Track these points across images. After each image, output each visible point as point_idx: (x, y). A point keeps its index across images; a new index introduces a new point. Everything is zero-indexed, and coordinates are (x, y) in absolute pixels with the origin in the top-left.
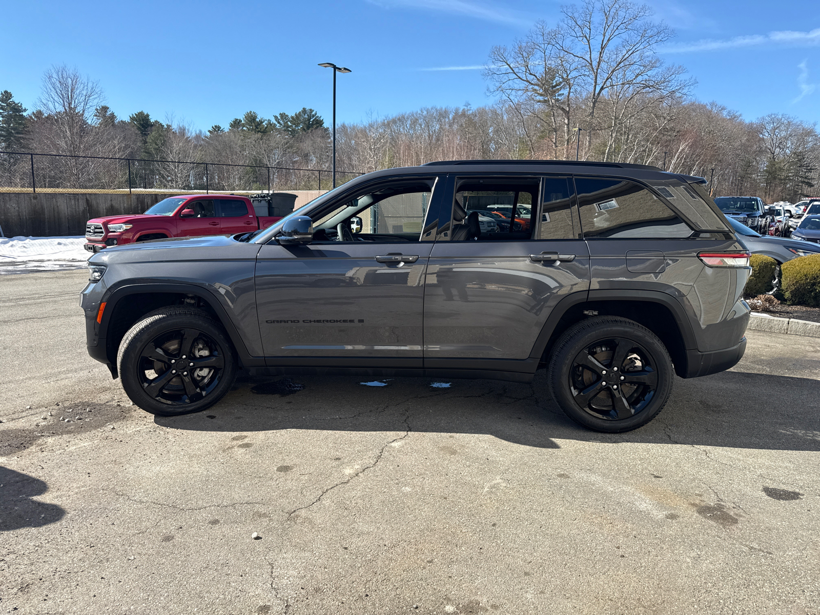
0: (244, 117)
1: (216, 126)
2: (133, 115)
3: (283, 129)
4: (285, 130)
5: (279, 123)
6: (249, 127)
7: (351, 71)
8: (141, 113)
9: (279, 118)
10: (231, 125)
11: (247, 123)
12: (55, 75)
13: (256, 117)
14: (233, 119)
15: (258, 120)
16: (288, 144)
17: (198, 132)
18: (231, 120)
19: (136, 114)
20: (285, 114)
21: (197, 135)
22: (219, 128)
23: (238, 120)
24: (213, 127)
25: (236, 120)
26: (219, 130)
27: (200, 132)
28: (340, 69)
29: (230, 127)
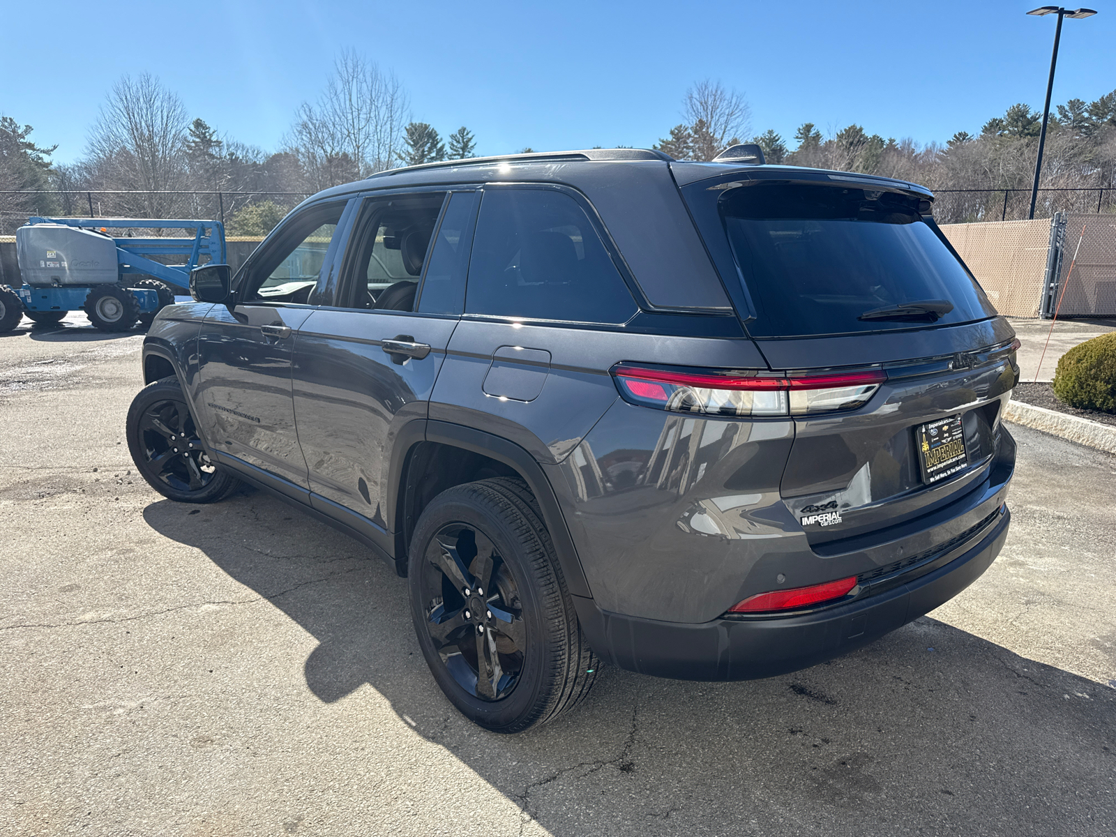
0: (1006, 114)
1: (960, 134)
2: (841, 131)
3: (1071, 125)
4: (1074, 127)
5: (1065, 116)
6: (1011, 129)
7: (1096, 12)
8: (853, 127)
9: (1067, 108)
10: (986, 130)
11: (1010, 124)
12: (695, 95)
13: (1027, 112)
14: (989, 120)
15: (1029, 116)
16: (1076, 149)
17: (929, 145)
18: (986, 121)
19: (845, 130)
20: (1078, 100)
21: (927, 151)
22: (966, 135)
23: (997, 120)
24: (955, 136)
25: (995, 120)
26: (964, 139)
27: (934, 144)
28: (1072, 13)
29: (983, 132)
